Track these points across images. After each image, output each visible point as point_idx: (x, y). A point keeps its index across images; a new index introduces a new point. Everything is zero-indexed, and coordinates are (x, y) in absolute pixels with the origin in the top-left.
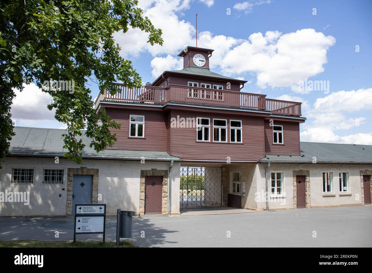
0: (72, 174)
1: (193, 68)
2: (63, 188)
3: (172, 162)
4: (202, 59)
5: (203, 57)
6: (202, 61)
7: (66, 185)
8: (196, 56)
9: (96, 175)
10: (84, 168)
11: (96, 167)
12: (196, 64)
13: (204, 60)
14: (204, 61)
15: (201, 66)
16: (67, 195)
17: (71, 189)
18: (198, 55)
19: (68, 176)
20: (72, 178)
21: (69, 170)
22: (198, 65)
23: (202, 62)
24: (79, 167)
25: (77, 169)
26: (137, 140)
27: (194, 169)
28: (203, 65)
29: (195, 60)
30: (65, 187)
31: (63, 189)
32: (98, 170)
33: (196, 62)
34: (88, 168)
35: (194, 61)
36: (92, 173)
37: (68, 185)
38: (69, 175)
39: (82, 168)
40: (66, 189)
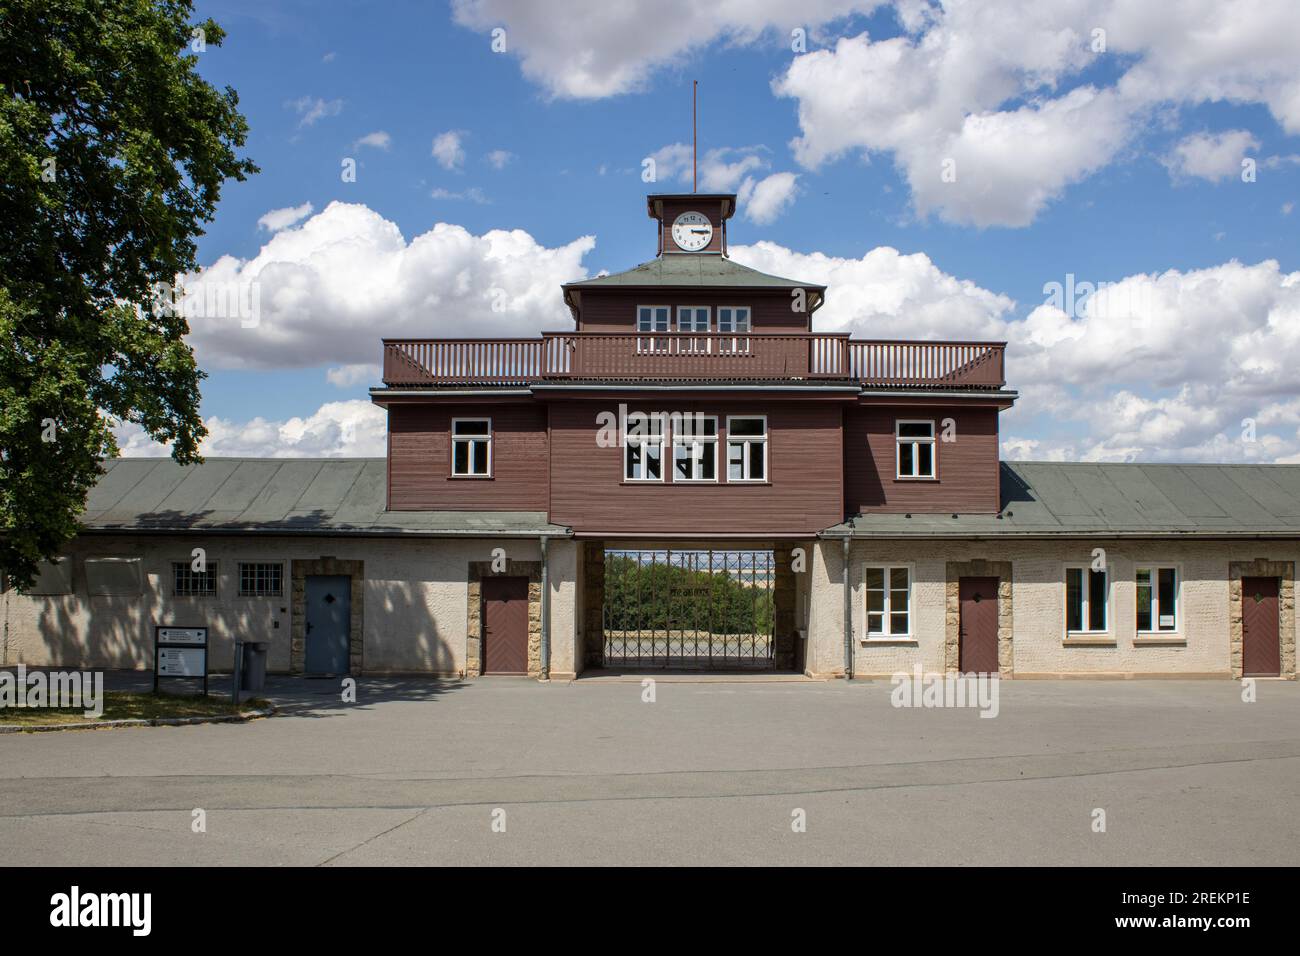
0: (300, 573)
1: (673, 257)
2: (283, 607)
3: (544, 540)
4: (701, 228)
5: (704, 219)
6: (701, 232)
7: (289, 599)
8: (680, 218)
9: (357, 574)
10: (329, 558)
11: (357, 557)
12: (680, 243)
13: (709, 228)
14: (707, 232)
15: (696, 247)
16: (293, 625)
17: (301, 608)
18: (688, 215)
19: (293, 579)
20: (303, 584)
21: (295, 563)
22: (687, 247)
23: (702, 236)
24: (318, 557)
25: (314, 562)
26: (472, 484)
27: (687, 557)
28: (704, 244)
29: (678, 231)
30: (287, 604)
31: (283, 610)
32: (361, 563)
33: (680, 238)
34: (339, 558)
35: (675, 236)
36: (348, 572)
37: (294, 601)
38: (294, 577)
39: (325, 560)
40: (289, 610)
